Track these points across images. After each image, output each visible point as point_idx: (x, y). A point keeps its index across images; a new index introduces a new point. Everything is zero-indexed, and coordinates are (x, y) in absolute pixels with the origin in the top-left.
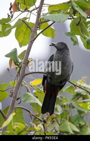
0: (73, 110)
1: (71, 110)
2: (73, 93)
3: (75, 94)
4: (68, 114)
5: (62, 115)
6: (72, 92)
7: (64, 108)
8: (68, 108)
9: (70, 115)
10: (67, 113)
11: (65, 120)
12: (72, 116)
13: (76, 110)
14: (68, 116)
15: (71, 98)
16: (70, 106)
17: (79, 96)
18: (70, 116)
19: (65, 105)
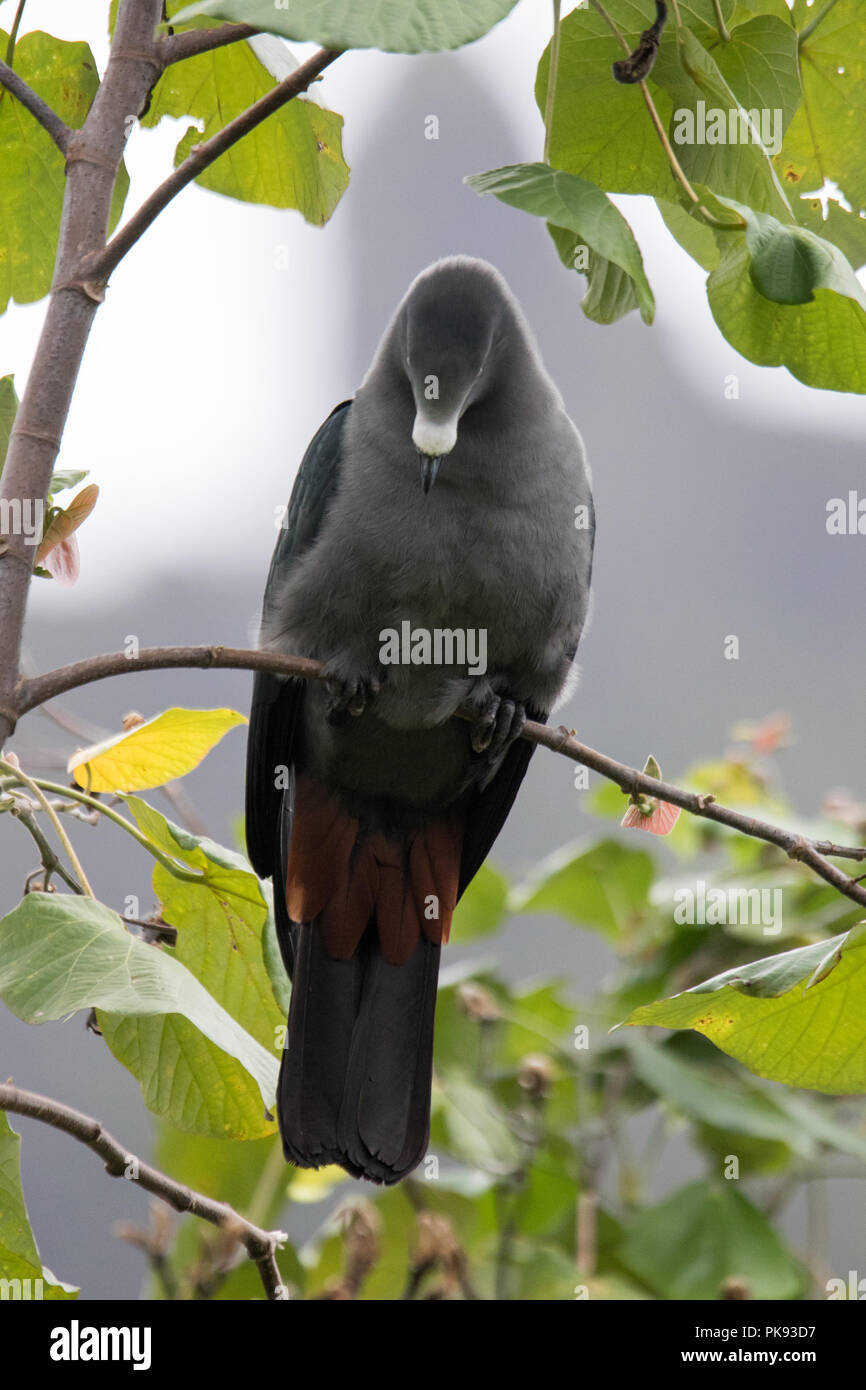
0: (637, 1123)
1: (613, 1132)
2: (637, 920)
3: (659, 934)
4: (587, 1184)
5: (511, 1200)
6: (620, 916)
7: (527, 1115)
8: (585, 1099)
9: (610, 1190)
10: (572, 1170)
11: (554, 1253)
12: (631, 1207)
13: (680, 1127)
14: (585, 1202)
15: (614, 981)
16: (599, 1082)
17: (702, 961)
18: (613, 1209)
19: (539, 1082)
